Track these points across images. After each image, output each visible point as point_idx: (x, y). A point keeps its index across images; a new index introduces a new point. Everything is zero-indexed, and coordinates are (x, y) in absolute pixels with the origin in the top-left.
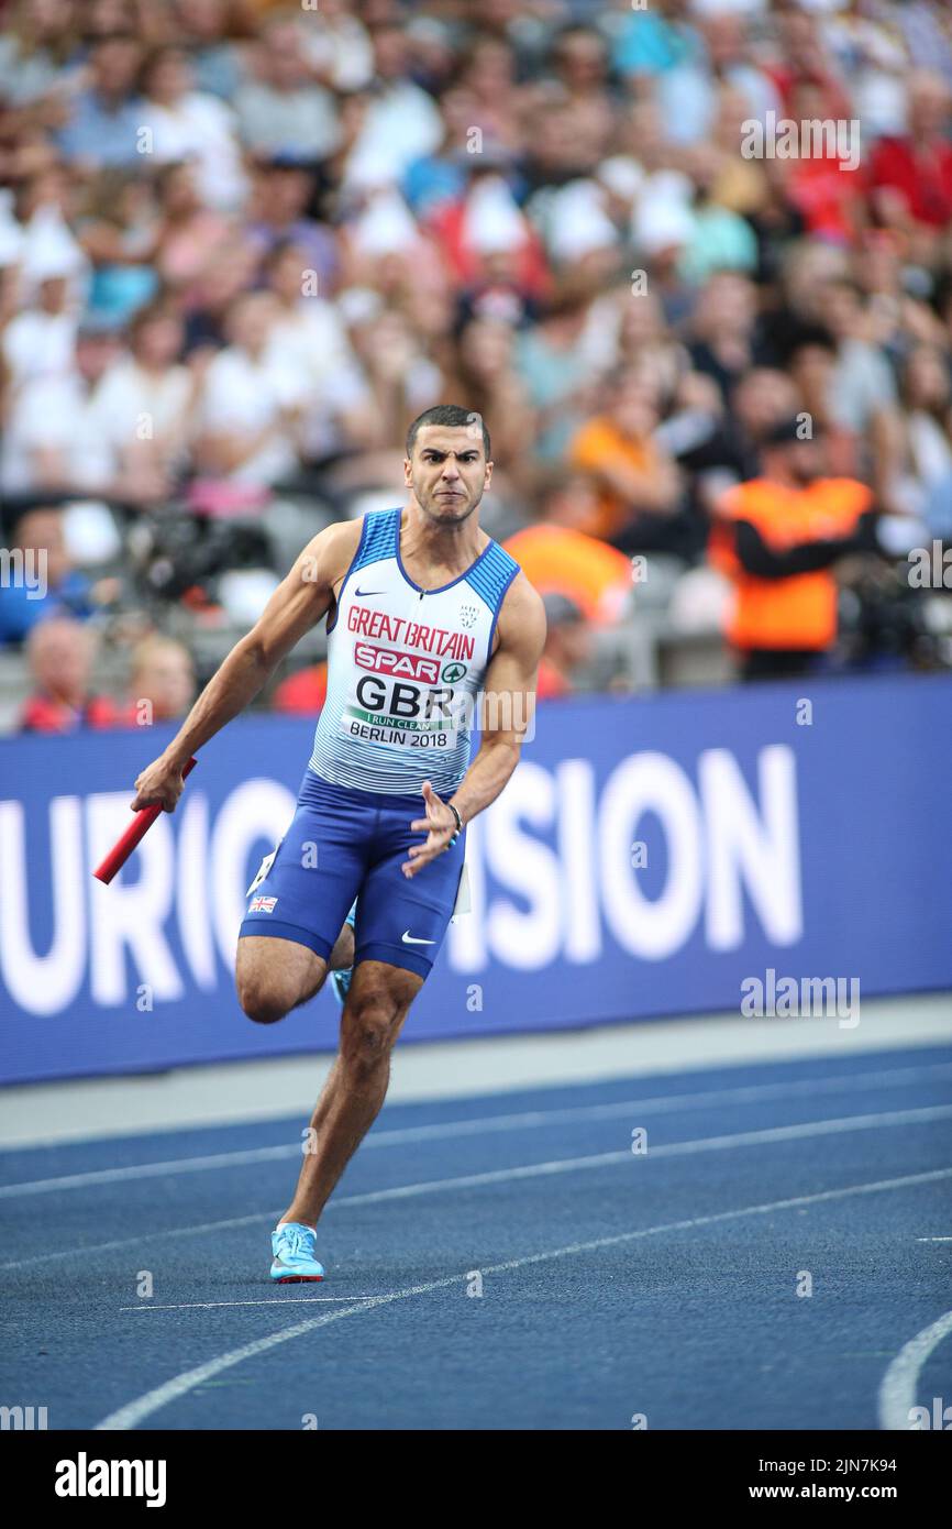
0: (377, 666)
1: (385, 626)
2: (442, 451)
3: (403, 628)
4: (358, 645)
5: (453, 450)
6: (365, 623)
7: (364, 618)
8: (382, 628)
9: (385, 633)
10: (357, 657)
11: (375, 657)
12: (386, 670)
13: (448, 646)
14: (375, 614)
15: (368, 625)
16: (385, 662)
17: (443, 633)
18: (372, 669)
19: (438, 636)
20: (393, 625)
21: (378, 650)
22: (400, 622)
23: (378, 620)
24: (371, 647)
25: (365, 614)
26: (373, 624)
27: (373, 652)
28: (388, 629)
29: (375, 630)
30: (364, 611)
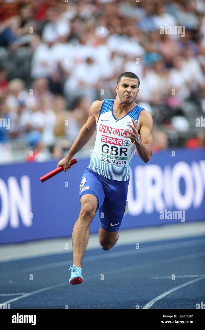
0: (107, 141)
1: (108, 129)
2: (127, 84)
3: (113, 130)
4: (102, 136)
5: (130, 84)
6: (103, 129)
7: (103, 128)
8: (107, 130)
9: (108, 131)
10: (102, 139)
11: (106, 139)
12: (109, 142)
13: (124, 133)
14: (106, 126)
15: (104, 129)
16: (109, 140)
17: (122, 130)
18: (106, 142)
19: (121, 131)
20: (110, 129)
21: (107, 137)
22: (112, 128)
23: (106, 128)
24: (105, 136)
25: (103, 126)
26: (105, 129)
27: (106, 137)
28: (109, 130)
29: (106, 131)
30: (103, 125)
